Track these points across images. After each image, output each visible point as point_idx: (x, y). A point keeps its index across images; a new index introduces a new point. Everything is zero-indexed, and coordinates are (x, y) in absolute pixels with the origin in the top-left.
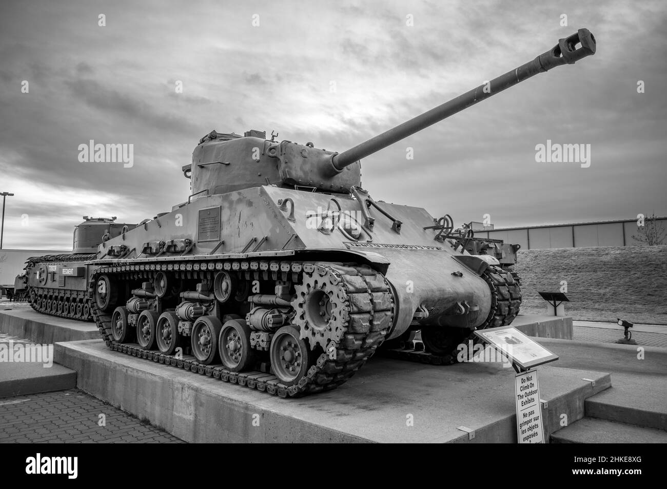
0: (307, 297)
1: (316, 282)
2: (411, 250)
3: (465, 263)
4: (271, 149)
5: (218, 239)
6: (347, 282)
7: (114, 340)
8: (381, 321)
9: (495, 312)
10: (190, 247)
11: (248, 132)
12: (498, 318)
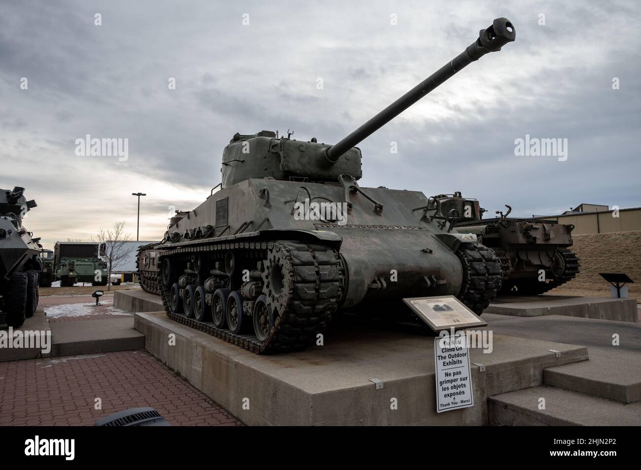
0: (270, 269)
1: (275, 257)
2: (386, 230)
3: (443, 241)
4: (273, 147)
5: (226, 225)
6: (294, 256)
7: (172, 311)
8: (328, 290)
9: (468, 286)
10: (211, 231)
11: (259, 133)
12: (472, 292)
